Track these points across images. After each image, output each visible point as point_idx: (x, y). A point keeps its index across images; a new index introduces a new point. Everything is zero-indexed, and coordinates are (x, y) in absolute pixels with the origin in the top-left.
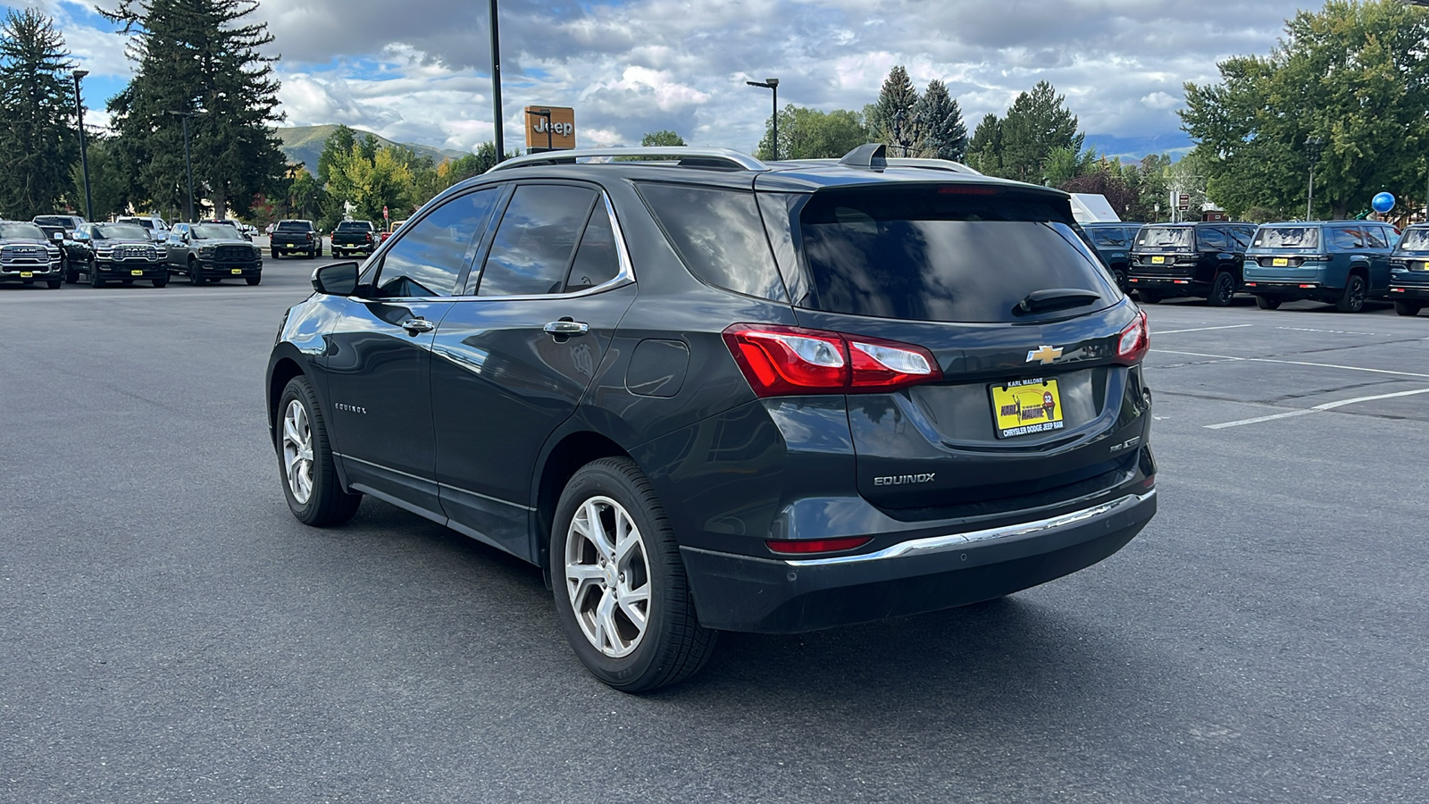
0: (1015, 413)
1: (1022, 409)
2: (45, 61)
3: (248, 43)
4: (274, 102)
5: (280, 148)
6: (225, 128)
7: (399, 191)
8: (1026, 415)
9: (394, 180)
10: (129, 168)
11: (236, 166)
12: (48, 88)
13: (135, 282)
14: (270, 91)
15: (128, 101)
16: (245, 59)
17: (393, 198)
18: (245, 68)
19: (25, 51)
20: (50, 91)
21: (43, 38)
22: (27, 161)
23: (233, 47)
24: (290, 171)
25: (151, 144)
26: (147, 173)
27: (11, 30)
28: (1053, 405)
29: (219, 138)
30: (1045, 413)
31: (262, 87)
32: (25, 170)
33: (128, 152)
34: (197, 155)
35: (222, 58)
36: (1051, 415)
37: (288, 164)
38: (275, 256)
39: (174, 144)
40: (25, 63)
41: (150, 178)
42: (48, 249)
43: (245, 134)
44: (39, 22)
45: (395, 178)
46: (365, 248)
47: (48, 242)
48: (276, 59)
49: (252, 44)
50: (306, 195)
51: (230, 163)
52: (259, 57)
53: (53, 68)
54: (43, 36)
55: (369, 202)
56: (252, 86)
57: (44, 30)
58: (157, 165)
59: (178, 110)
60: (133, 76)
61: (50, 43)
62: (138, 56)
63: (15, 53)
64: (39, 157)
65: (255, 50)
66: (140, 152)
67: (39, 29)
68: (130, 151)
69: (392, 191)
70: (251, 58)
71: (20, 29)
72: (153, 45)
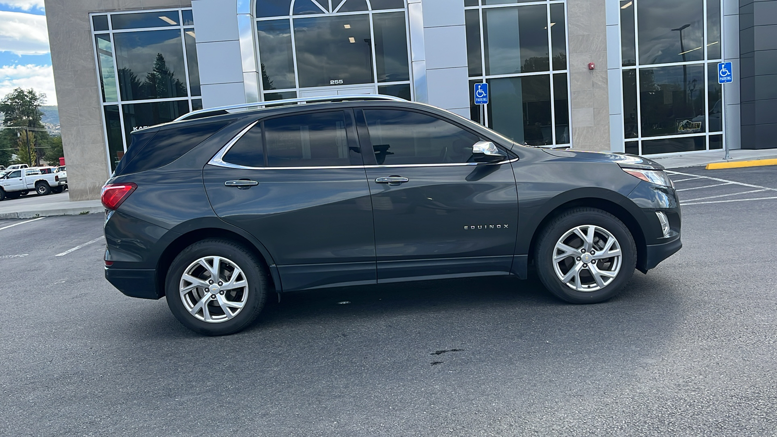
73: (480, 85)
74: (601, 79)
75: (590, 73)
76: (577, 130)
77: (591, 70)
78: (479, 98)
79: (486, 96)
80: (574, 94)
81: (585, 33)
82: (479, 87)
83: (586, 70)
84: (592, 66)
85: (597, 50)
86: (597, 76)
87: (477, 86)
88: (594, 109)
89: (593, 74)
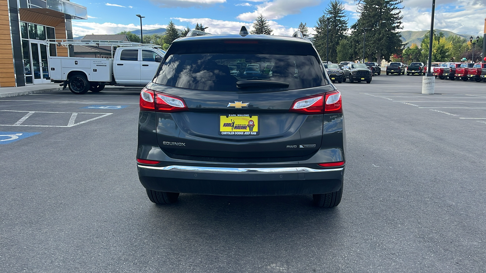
0: (230, 126)
1: (235, 125)
2: (339, 15)
3: (394, 3)
4: (400, 23)
5: (400, 38)
6: (383, 32)
7: (447, 52)
8: (236, 128)
9: (445, 48)
10: (354, 47)
11: (385, 45)
12: (339, 23)
13: (361, 82)
14: (399, 19)
15: (357, 26)
16: (393, 9)
17: (445, 54)
18: (393, 12)
19: (334, 12)
20: (339, 24)
21: (339, 8)
22: (330, 46)
23: (389, 6)
24: (403, 46)
25: (361, 39)
26: (358, 48)
27: (331, 6)
28: (253, 125)
29: (380, 36)
30: (248, 128)
31: (397, 18)
32: (330, 48)
33: (354, 41)
34: (373, 42)
35: (385, 10)
36: (251, 129)
37: (403, 43)
38: (387, 74)
39: (367, 38)
40: (333, 16)
41: (359, 49)
42: (340, 71)
43: (389, 34)
44: (338, 3)
45: (446, 47)
46: (418, 72)
47: (340, 69)
48: (403, 8)
49: (395, 4)
50: (415, 54)
51: (383, 44)
52: (397, 8)
53: (340, 17)
54: (339, 7)
55: (435, 56)
56: (394, 18)
57: (339, 6)
58: (361, 45)
59: (370, 27)
60: (359, 18)
61: (341, 9)
62: (360, 11)
63: (331, 13)
64: (334, 44)
65: (396, 6)
66: (358, 42)
67: (338, 5)
68: (355, 41)
69: (445, 52)
70: (395, 9)
71: (333, 6)
72: (365, 8)
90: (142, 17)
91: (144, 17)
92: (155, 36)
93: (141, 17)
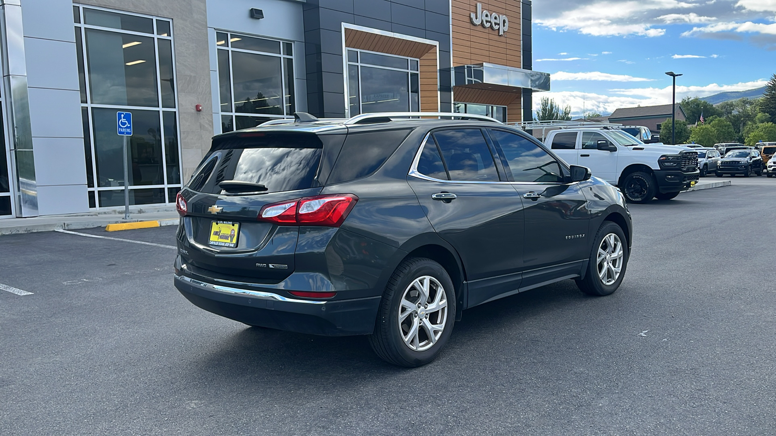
1: (220, 234)
28: (234, 236)
30: (230, 239)
73: (123, 114)
74: (207, 122)
75: (197, 114)
76: (188, 170)
77: (199, 112)
78: (123, 128)
79: (130, 127)
80: (184, 134)
81: (193, 74)
82: (122, 116)
83: (194, 111)
84: (200, 108)
85: (203, 92)
86: (204, 118)
87: (120, 115)
88: (202, 150)
89: (200, 116)
90: (677, 75)
91: (680, 75)
92: (744, 102)
93: (674, 76)
